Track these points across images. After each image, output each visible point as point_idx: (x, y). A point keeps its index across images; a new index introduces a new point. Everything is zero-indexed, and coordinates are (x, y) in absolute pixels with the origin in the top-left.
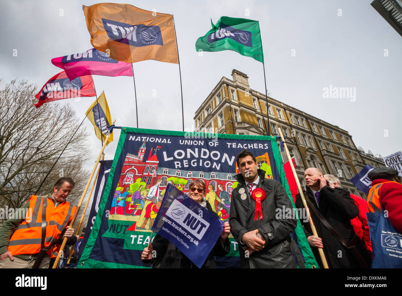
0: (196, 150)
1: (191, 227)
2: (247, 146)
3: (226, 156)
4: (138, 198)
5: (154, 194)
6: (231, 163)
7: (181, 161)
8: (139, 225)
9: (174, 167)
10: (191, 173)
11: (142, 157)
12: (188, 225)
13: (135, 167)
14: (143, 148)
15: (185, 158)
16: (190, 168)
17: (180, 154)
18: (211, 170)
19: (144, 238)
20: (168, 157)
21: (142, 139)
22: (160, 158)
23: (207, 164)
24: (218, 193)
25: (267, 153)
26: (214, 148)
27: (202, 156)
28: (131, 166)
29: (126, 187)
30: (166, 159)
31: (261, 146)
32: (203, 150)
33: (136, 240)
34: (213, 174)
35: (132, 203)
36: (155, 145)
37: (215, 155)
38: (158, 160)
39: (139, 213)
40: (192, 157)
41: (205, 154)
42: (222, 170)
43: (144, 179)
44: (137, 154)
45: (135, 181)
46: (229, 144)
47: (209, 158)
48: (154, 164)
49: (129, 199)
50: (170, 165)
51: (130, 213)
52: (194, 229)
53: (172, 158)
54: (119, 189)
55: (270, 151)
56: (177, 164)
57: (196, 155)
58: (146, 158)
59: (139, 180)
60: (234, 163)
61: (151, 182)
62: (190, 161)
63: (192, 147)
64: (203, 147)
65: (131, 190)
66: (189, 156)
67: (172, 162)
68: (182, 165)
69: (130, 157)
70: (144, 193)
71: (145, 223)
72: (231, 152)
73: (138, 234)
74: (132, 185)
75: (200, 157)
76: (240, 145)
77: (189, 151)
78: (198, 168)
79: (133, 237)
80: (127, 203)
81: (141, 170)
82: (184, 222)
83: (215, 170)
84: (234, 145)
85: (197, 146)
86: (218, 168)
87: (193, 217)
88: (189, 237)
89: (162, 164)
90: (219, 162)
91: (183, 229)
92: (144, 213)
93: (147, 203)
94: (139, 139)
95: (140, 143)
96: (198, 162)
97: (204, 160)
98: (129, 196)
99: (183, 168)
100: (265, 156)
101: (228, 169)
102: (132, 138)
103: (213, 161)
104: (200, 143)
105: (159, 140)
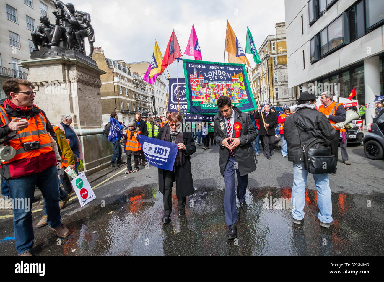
0: (216, 71)
1: (160, 154)
2: (234, 69)
3: (227, 73)
4: (200, 92)
5: (206, 91)
6: (230, 77)
7: (211, 77)
8: (204, 101)
10: (216, 82)
11: (196, 75)
12: (157, 153)
13: (195, 80)
14: (195, 71)
15: (213, 76)
16: (215, 80)
17: (210, 74)
18: (223, 80)
19: (207, 105)
20: (207, 75)
21: (193, 66)
22: (204, 76)
23: (221, 77)
24: (227, 89)
25: (242, 72)
26: (223, 70)
27: (219, 74)
28: (194, 80)
29: (195, 89)
30: (206, 76)
32: (219, 71)
33: (204, 106)
34: (224, 81)
35: (199, 95)
36: (200, 69)
37: (224, 73)
38: (203, 77)
39: (203, 98)
40: (215, 75)
41: (220, 73)
42: (227, 80)
43: (201, 85)
44: (194, 74)
45: (197, 87)
46: (228, 68)
47: (222, 75)
48: (203, 79)
49: (198, 94)
50: (208, 79)
51: (200, 98)
52: (162, 154)
53: (208, 76)
54: (193, 89)
56: (211, 79)
57: (216, 74)
58: (198, 76)
59: (199, 86)
60: (231, 77)
61: (204, 86)
62: (214, 76)
63: (214, 70)
64: (219, 70)
65: (197, 90)
66: (214, 75)
68: (212, 79)
69: (192, 76)
70: (202, 91)
71: (206, 101)
73: (205, 104)
74: (197, 88)
75: (218, 75)
76: (232, 69)
77: (213, 72)
78: (218, 80)
79: (203, 105)
80: (198, 95)
81: (198, 82)
82: (155, 153)
83: (224, 80)
84: (230, 69)
85: (216, 69)
86: (226, 79)
87: (159, 148)
88: (160, 160)
89: (205, 79)
90: (225, 76)
91: (155, 157)
92: (205, 98)
93: (205, 94)
94: (192, 66)
95: (193, 68)
96: (218, 77)
97: (220, 76)
98: (197, 92)
99: (213, 80)
100: (241, 73)
101: (229, 79)
102: (189, 65)
103: (223, 76)
104: (217, 68)
105: (200, 66)
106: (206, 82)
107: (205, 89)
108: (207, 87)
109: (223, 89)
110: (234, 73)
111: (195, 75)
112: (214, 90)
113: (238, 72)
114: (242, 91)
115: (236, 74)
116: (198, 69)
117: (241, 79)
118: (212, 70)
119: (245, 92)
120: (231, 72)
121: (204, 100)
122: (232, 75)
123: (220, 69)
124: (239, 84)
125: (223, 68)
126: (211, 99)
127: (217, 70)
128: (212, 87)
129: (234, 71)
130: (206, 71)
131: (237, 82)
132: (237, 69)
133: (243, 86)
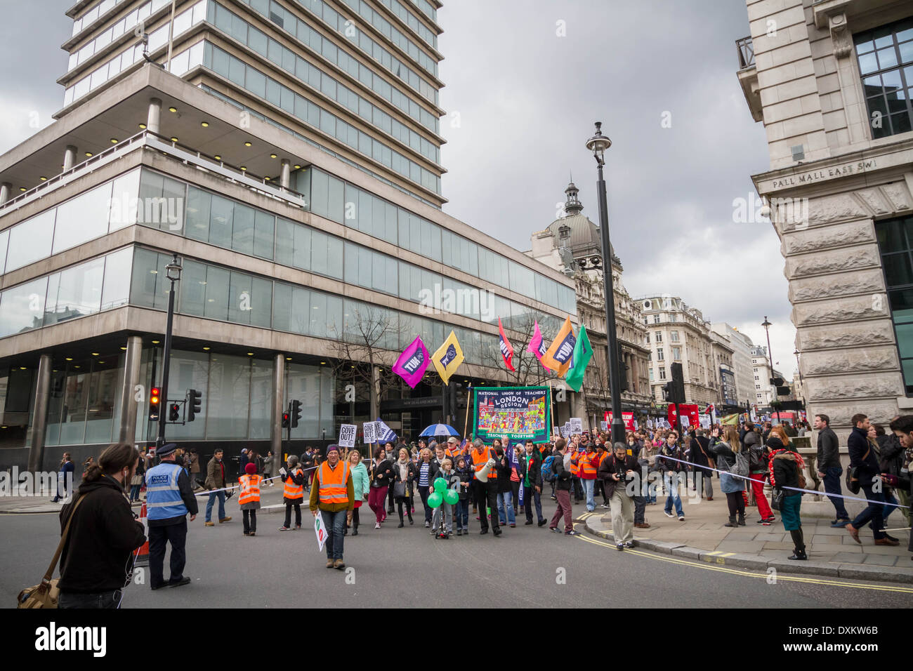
2: (534, 393)
3: (524, 399)
4: (488, 422)
6: (526, 403)
9: (500, 407)
10: (508, 409)
13: (485, 408)
14: (486, 399)
15: (505, 402)
16: (508, 407)
17: (503, 401)
18: (517, 407)
22: (494, 403)
24: (520, 418)
26: (519, 396)
27: (513, 401)
28: (482, 408)
30: (497, 404)
31: (542, 393)
32: (514, 397)
34: (518, 409)
36: (491, 396)
37: (519, 400)
40: (509, 402)
41: (514, 399)
42: (522, 407)
43: (489, 413)
44: (483, 402)
47: (516, 402)
48: (493, 406)
50: (499, 407)
53: (499, 403)
54: (480, 418)
55: (546, 396)
56: (502, 406)
58: (488, 404)
61: (492, 414)
63: (508, 396)
66: (507, 401)
67: (500, 405)
69: (481, 404)
72: (526, 397)
76: (531, 393)
77: (507, 398)
78: (511, 407)
81: (487, 409)
83: (519, 407)
84: (528, 393)
89: (496, 407)
90: (520, 403)
94: (483, 393)
95: (484, 396)
96: (511, 404)
97: (514, 403)
99: (504, 408)
100: (543, 398)
101: (524, 406)
102: (480, 393)
103: (518, 403)
104: (512, 393)
105: (492, 394)
106: (496, 410)
107: (494, 417)
108: (495, 415)
109: (515, 417)
110: (534, 398)
111: (486, 403)
112: (505, 419)
113: (538, 397)
114: (539, 419)
115: (537, 399)
116: (489, 397)
117: (543, 405)
118: (505, 397)
119: (543, 421)
120: (530, 398)
121: (490, 429)
122: (531, 400)
123: (514, 395)
124: (538, 410)
125: (520, 393)
126: (498, 429)
127: (511, 396)
128: (502, 416)
129: (533, 396)
130: (498, 398)
131: (535, 408)
132: (538, 393)
133: (542, 413)
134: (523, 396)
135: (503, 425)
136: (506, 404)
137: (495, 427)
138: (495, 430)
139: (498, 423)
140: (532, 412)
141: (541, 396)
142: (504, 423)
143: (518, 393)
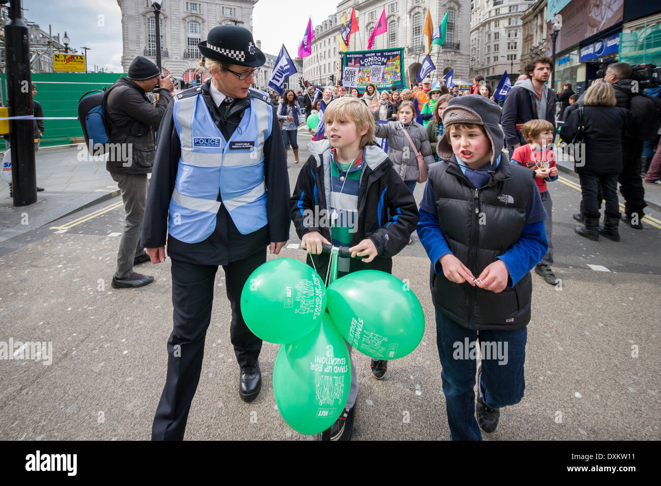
3: (383, 58)
6: (385, 62)
7: (367, 63)
9: (365, 66)
10: (371, 67)
14: (353, 60)
16: (371, 65)
17: (366, 60)
21: (352, 56)
22: (360, 63)
26: (379, 56)
30: (362, 63)
31: (397, 53)
36: (357, 58)
37: (379, 59)
40: (371, 61)
44: (351, 62)
46: (384, 53)
47: (377, 60)
50: (364, 65)
53: (364, 63)
55: (401, 55)
56: (366, 65)
57: (372, 60)
58: (355, 63)
63: (370, 57)
69: (349, 64)
72: (385, 57)
76: (389, 53)
77: (370, 58)
78: (373, 65)
83: (379, 65)
84: (387, 53)
89: (361, 65)
90: (380, 61)
94: (350, 56)
95: (351, 58)
97: (375, 61)
99: (368, 66)
100: (398, 57)
101: (383, 64)
102: (348, 56)
103: (378, 62)
104: (374, 54)
105: (358, 56)
106: (362, 68)
110: (391, 58)
111: (353, 63)
112: (368, 74)
113: (394, 56)
114: (396, 73)
115: (393, 58)
116: (355, 58)
117: (398, 62)
118: (368, 57)
119: (399, 74)
120: (388, 58)
122: (388, 59)
123: (376, 55)
124: (395, 67)
125: (380, 54)
127: (373, 56)
128: (366, 72)
129: (391, 56)
130: (363, 59)
131: (393, 65)
132: (395, 53)
133: (398, 68)
134: (382, 56)
135: (368, 78)
136: (369, 63)
137: (361, 81)
138: (362, 83)
139: (363, 77)
140: (390, 68)
141: (397, 55)
142: (368, 77)
143: (378, 54)
